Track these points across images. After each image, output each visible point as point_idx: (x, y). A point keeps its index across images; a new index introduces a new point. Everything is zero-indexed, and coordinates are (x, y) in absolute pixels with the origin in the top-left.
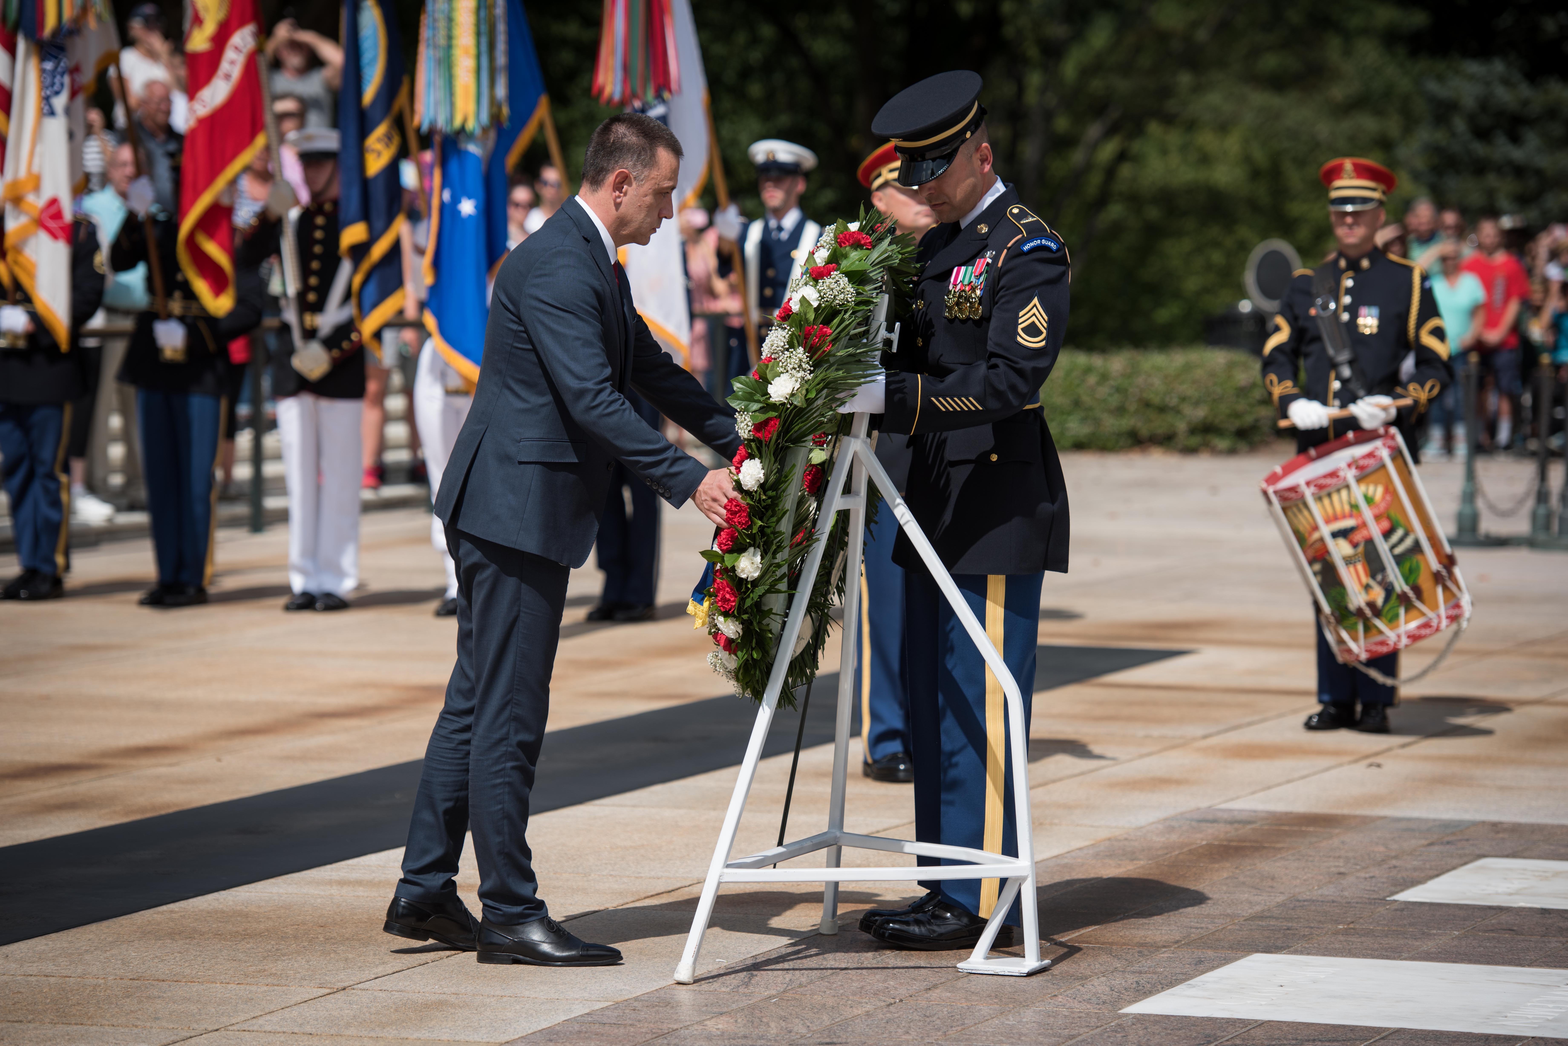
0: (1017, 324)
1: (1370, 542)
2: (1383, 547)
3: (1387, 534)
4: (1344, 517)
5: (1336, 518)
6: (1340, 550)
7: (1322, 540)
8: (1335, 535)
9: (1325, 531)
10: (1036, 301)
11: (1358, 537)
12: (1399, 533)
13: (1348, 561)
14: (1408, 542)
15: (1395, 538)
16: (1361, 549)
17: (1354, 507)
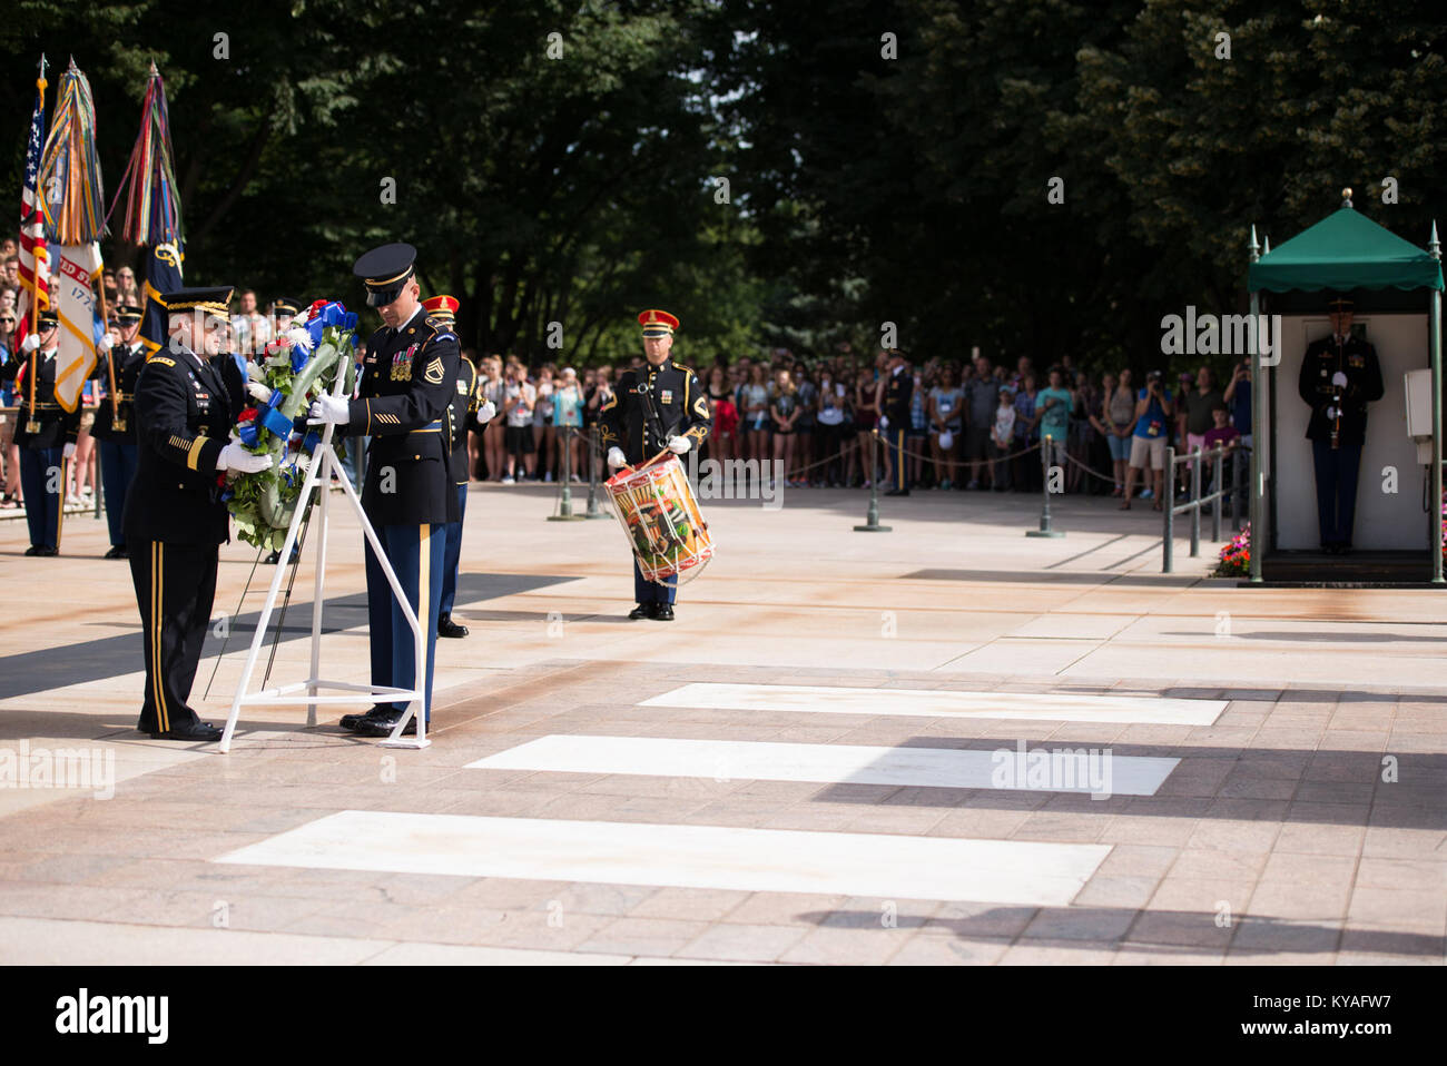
0: (426, 370)
1: (661, 515)
2: (668, 518)
3: (671, 511)
4: (648, 502)
5: (643, 502)
6: (645, 519)
7: (636, 514)
8: (643, 511)
9: (638, 509)
10: (439, 359)
11: (655, 513)
12: (677, 511)
13: (650, 526)
14: (682, 516)
15: (674, 514)
16: (656, 519)
17: (653, 496)
